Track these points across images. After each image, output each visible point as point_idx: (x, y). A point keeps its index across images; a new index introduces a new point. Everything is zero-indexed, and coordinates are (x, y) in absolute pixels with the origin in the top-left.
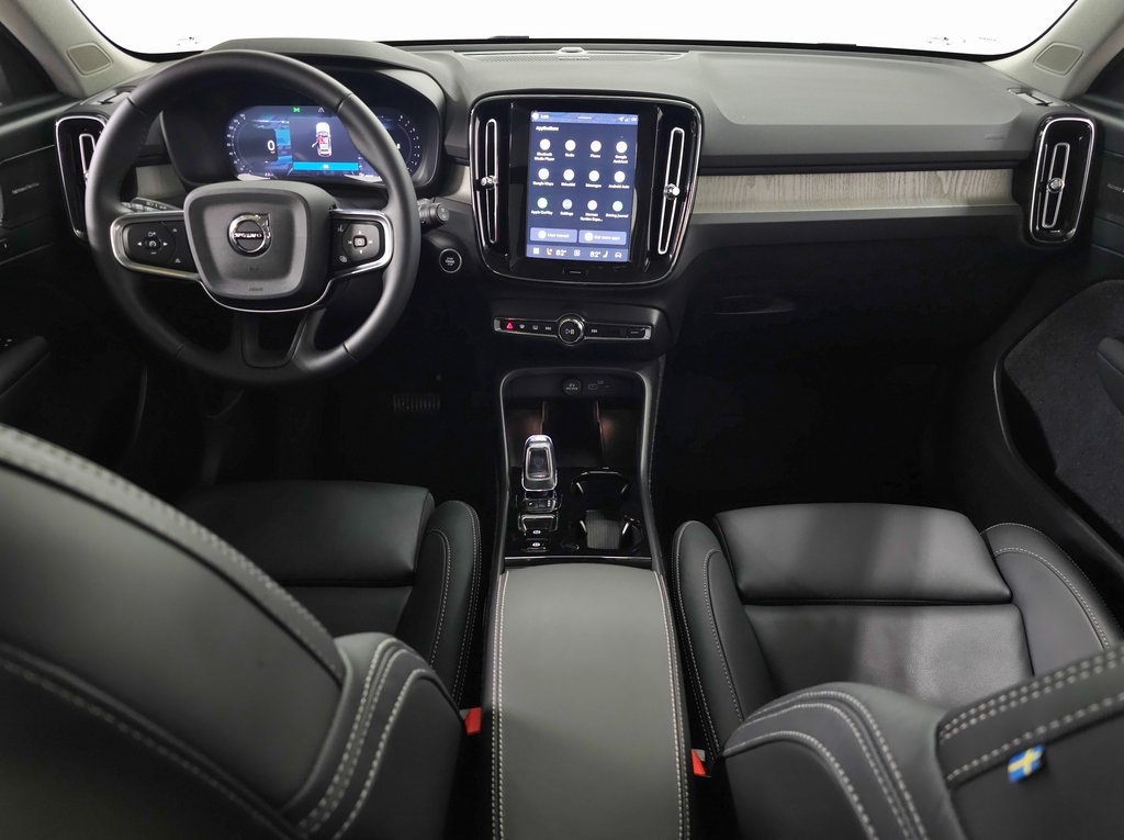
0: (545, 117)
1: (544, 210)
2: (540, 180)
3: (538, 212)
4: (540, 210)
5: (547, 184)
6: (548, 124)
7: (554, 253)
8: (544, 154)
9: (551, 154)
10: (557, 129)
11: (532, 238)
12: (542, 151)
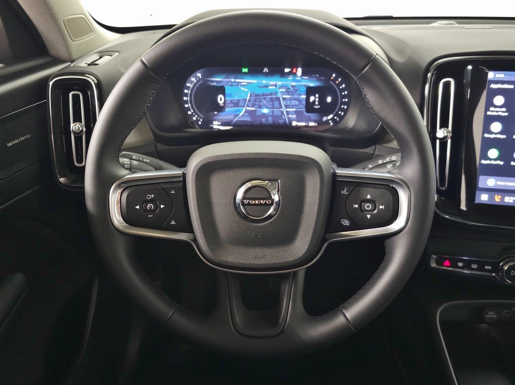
0: (501, 75)
1: (495, 160)
2: (492, 133)
3: (488, 162)
4: (491, 159)
5: (499, 136)
6: (503, 82)
7: (502, 199)
8: (498, 109)
9: (504, 109)
10: (512, 87)
11: (481, 185)
12: (496, 107)
